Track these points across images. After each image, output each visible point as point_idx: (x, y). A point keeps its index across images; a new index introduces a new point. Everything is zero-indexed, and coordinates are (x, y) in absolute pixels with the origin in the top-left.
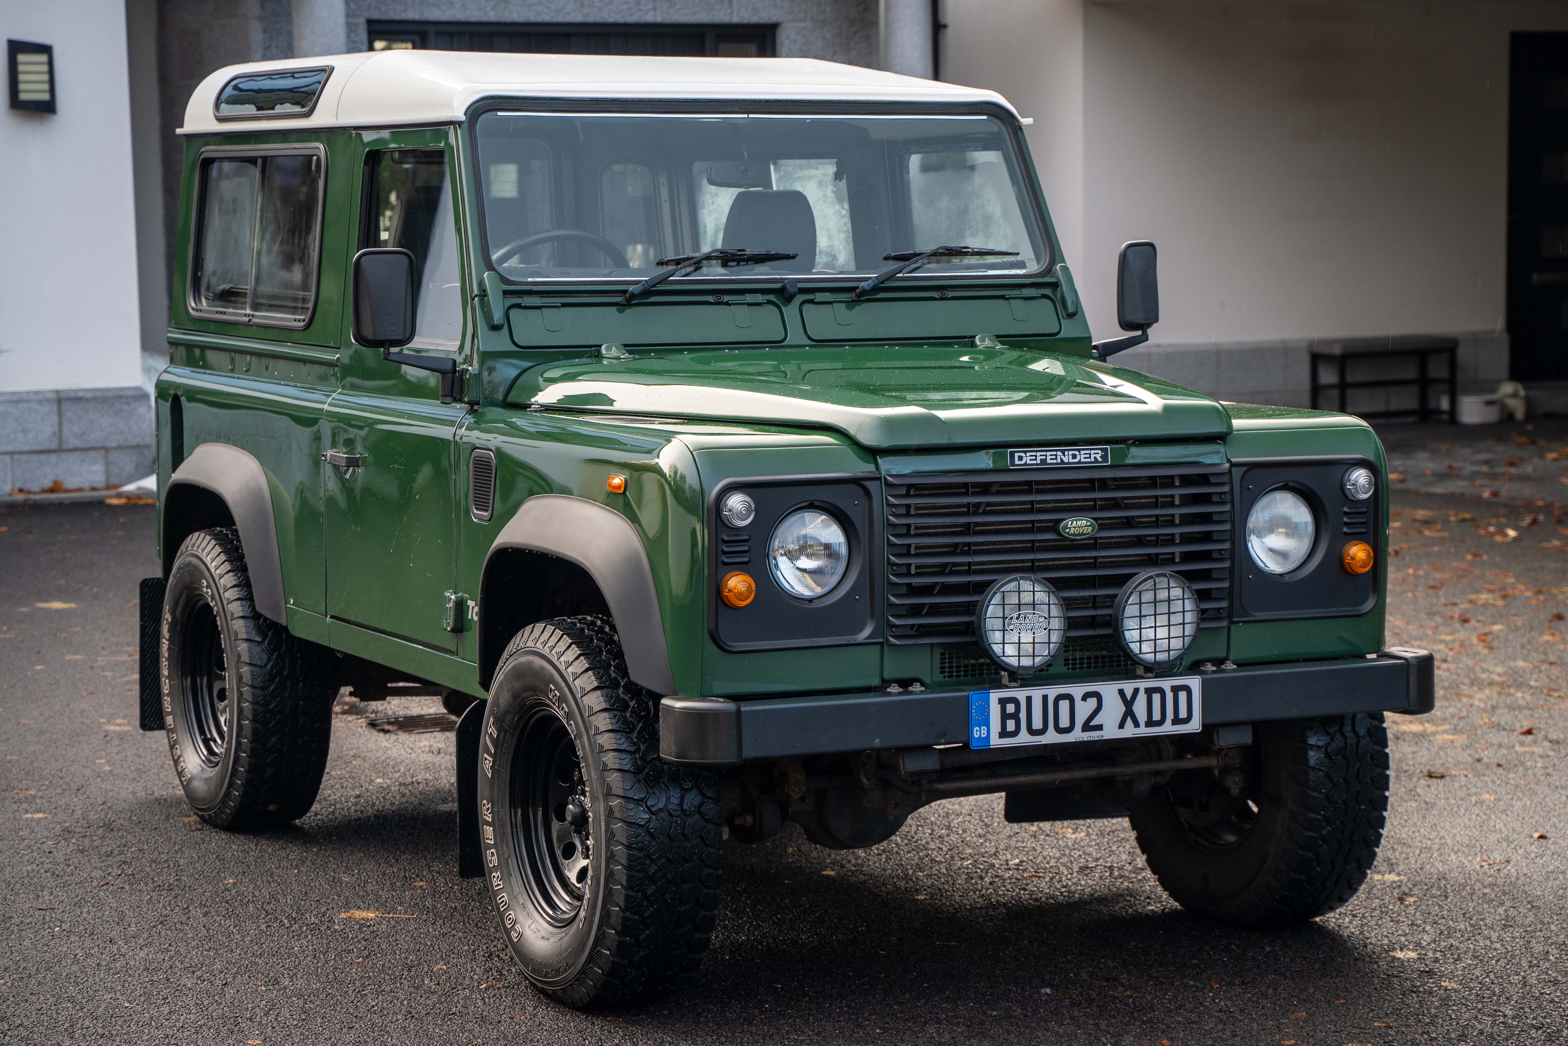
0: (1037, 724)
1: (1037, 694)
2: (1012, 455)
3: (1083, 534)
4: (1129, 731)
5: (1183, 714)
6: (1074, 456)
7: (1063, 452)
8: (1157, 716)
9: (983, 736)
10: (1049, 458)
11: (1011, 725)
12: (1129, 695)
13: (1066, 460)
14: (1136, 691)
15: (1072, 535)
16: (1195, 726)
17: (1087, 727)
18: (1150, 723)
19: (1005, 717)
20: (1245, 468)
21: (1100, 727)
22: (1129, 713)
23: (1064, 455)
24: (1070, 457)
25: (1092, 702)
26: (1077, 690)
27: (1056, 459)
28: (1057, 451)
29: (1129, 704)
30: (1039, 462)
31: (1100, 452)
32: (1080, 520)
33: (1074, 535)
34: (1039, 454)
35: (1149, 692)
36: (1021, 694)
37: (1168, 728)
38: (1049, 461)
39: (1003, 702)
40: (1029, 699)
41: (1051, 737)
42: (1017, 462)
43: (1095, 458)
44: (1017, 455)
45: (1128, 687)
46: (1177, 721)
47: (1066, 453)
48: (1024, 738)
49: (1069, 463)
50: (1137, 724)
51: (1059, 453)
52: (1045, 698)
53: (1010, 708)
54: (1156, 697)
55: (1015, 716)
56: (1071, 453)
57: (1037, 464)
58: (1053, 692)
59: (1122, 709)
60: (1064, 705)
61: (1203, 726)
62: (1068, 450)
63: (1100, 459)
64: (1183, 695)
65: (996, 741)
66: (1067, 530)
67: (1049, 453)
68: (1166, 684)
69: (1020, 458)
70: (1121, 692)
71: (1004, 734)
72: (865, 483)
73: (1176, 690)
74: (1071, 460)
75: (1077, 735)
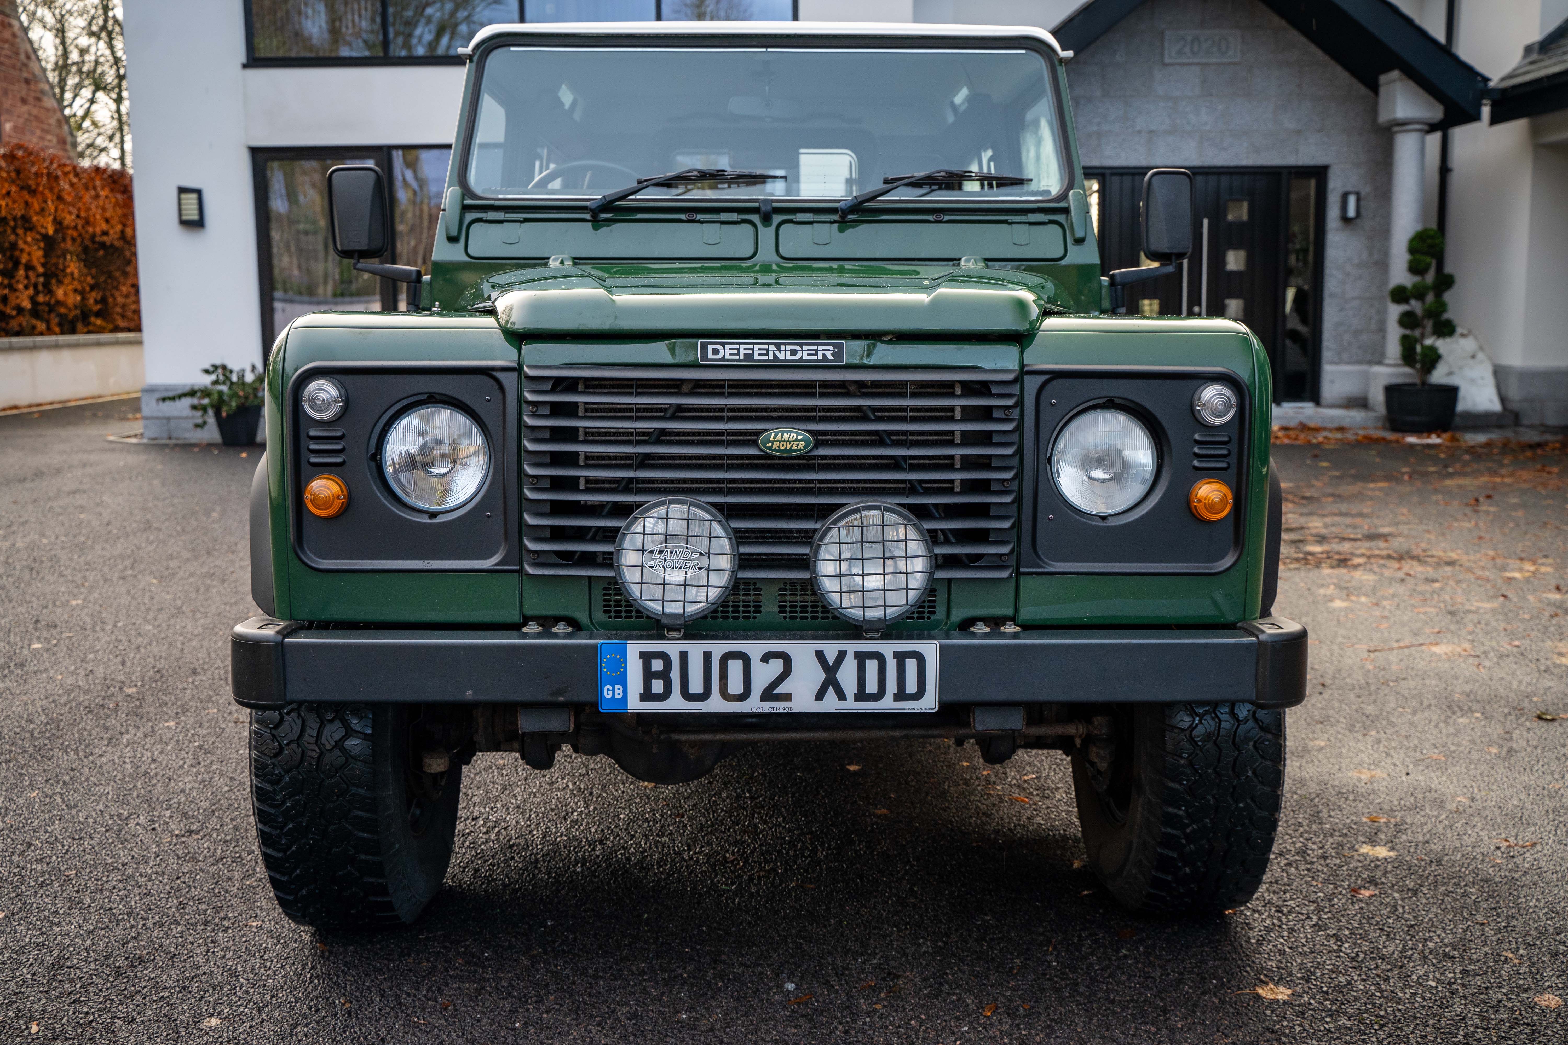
0: (696, 686)
1: (696, 650)
2: (704, 347)
3: (791, 450)
4: (831, 704)
5: (911, 686)
6: (793, 352)
7: (778, 347)
8: (872, 687)
9: (616, 696)
10: (756, 353)
11: (657, 686)
12: (831, 659)
13: (781, 356)
14: (842, 655)
15: (775, 450)
16: (929, 703)
17: (768, 695)
18: (862, 695)
19: (648, 675)
20: (1046, 377)
21: (788, 697)
22: (831, 682)
23: (779, 350)
24: (788, 353)
25: (776, 667)
26: (755, 649)
27: (767, 354)
28: (768, 344)
29: (831, 670)
30: (742, 357)
31: (831, 348)
32: (787, 432)
33: (779, 450)
34: (742, 347)
35: (862, 657)
36: (673, 649)
37: (888, 704)
38: (756, 357)
39: (646, 657)
40: (684, 656)
41: (716, 705)
42: (710, 356)
43: (824, 355)
44: (710, 347)
45: (831, 650)
46: (901, 695)
47: (782, 347)
48: (676, 703)
49: (785, 360)
50: (842, 696)
51: (772, 347)
52: (707, 656)
53: (657, 665)
54: (872, 666)
55: (664, 675)
56: (788, 347)
57: (739, 360)
58: (718, 649)
59: (821, 676)
60: (735, 668)
61: (941, 704)
62: (785, 344)
63: (831, 357)
64: (911, 665)
65: (635, 704)
66: (769, 445)
67: (756, 347)
68: (888, 649)
69: (716, 352)
70: (820, 655)
71: (647, 696)
72: (498, 374)
73: (901, 657)
74: (789, 357)
75: (754, 705)
